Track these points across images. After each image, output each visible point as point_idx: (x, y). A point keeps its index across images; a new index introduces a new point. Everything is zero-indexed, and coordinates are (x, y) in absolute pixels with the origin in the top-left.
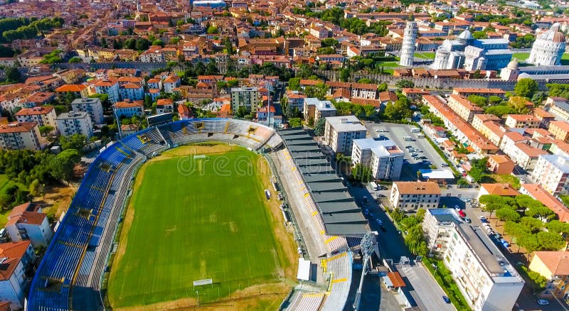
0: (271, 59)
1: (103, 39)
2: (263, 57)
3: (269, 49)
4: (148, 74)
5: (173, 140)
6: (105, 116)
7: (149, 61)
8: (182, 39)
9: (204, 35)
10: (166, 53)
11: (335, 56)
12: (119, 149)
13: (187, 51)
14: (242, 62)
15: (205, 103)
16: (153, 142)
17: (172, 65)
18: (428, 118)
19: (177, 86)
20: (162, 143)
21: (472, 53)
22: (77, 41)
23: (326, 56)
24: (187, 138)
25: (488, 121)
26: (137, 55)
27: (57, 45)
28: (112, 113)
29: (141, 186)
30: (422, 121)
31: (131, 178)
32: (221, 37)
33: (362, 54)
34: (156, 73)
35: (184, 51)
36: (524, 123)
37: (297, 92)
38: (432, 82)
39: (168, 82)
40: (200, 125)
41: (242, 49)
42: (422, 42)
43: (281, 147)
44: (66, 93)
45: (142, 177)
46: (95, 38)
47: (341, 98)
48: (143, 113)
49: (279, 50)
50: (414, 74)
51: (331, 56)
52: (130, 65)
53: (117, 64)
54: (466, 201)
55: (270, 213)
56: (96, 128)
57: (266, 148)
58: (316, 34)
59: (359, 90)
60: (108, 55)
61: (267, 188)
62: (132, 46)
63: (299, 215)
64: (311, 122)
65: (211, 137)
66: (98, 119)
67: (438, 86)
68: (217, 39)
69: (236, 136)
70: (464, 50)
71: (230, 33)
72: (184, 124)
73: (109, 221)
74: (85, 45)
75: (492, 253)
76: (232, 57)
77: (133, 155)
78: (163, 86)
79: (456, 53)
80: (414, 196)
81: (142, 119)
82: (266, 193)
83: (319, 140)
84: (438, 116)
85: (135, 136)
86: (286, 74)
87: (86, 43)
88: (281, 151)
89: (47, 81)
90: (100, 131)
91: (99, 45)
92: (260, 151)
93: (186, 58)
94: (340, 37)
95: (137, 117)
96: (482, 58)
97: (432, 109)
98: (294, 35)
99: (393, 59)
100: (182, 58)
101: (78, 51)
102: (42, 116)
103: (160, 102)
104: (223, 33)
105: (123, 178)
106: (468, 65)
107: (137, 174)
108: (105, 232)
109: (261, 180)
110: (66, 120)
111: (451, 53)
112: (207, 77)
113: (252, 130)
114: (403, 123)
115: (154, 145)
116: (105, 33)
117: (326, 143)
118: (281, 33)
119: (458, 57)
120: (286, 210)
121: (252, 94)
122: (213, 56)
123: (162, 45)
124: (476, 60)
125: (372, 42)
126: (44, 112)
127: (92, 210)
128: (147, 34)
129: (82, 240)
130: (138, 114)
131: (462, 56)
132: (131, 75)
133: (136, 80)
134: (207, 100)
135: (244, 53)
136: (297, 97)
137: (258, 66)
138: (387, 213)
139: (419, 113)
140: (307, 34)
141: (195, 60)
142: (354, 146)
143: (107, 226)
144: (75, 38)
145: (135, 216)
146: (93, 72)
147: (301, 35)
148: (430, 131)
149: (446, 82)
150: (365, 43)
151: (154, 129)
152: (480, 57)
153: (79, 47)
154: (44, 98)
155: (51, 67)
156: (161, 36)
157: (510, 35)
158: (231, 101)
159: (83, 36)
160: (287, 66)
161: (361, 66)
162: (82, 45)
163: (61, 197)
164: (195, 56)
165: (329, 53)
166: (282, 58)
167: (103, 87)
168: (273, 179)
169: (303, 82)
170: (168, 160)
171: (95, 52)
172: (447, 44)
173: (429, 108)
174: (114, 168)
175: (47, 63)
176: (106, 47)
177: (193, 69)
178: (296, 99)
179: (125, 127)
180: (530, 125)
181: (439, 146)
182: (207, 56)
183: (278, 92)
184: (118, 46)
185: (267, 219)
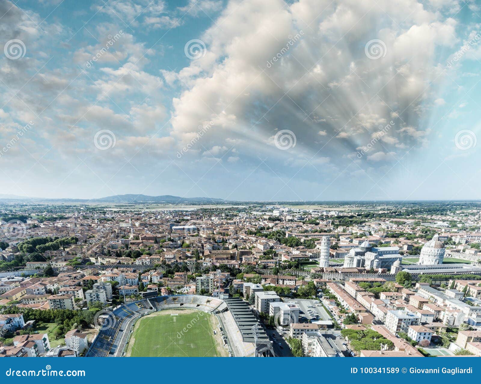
0: (226, 262)
1: (109, 251)
2: (221, 261)
3: (225, 256)
4: (141, 271)
5: (158, 307)
6: (113, 295)
7: (141, 264)
8: (164, 251)
9: (180, 249)
10: (153, 259)
11: (272, 260)
12: (124, 310)
13: (168, 258)
14: (205, 265)
15: (179, 288)
16: (145, 307)
17: (157, 266)
18: (327, 296)
19: (161, 278)
20: (151, 308)
21: (370, 256)
22: (90, 252)
23: (266, 261)
24: (166, 306)
25: (365, 295)
26: (133, 261)
27: (76, 254)
28: (118, 294)
29: (138, 329)
30: (323, 297)
31: (132, 325)
32: (192, 249)
33: (291, 259)
34: (146, 271)
35: (166, 258)
36: (391, 297)
37: (240, 280)
38: (337, 276)
39: (154, 275)
40: (175, 299)
41: (206, 257)
42: (339, 252)
43: (226, 310)
44: (88, 281)
45: (139, 325)
46: (103, 251)
47: (270, 284)
48: (138, 294)
49: (233, 257)
50: (325, 271)
51: (269, 261)
52: (128, 266)
53: (118, 265)
54: (337, 336)
55: (215, 341)
56: (108, 301)
57: (217, 311)
58: (261, 247)
59: (283, 280)
60: (113, 260)
61: (215, 330)
62: (129, 255)
63: (232, 341)
64: (248, 297)
65: (182, 306)
66: (109, 297)
67: (342, 278)
68: (189, 251)
69: (198, 305)
70: (364, 255)
71: (199, 247)
72: (165, 298)
73: (120, 343)
74: (95, 255)
75: (332, 347)
76: (199, 261)
77: (133, 314)
78: (151, 279)
79: (358, 257)
80: (302, 330)
81: (138, 296)
82: (214, 332)
83: (251, 307)
84: (335, 294)
85: (134, 303)
86: (235, 271)
87: (96, 253)
88: (226, 312)
89: (73, 275)
90: (111, 302)
91: (105, 255)
92: (213, 313)
93: (167, 263)
94: (279, 249)
95: (134, 295)
96: (377, 260)
97: (332, 291)
98: (245, 248)
99: (315, 263)
100: (164, 263)
101: (91, 258)
102: (75, 292)
103: (149, 286)
104: (194, 247)
105: (127, 325)
106: (367, 266)
107: (135, 323)
108: (119, 348)
109: (212, 326)
110: (91, 294)
111: (355, 257)
112: (181, 273)
113: (208, 301)
114: (309, 299)
115: (146, 309)
116: (109, 247)
117: (255, 309)
118: (236, 246)
119: (360, 260)
120: (225, 339)
121: (210, 281)
122: (186, 261)
123: (150, 254)
124: (372, 262)
125: (301, 252)
126: (76, 289)
127: (110, 337)
128: (139, 248)
129: (106, 349)
130: (135, 293)
131: (363, 259)
132: (129, 272)
133: (133, 274)
134: (180, 286)
135: (208, 259)
136: (240, 283)
137: (216, 266)
138: (286, 341)
139: (322, 293)
140: (255, 248)
141: (173, 263)
142: (271, 306)
143: (120, 345)
144: (88, 250)
145: (135, 341)
146: (103, 270)
147: (250, 248)
148: (326, 302)
149: (347, 276)
150: (295, 252)
151: (146, 300)
152: (375, 259)
153: (91, 256)
154: (74, 283)
155: (74, 268)
156: (149, 249)
157: (408, 245)
158: (196, 287)
159: (94, 249)
160: (237, 267)
161: (290, 267)
162: (93, 254)
163: (91, 333)
164: (173, 261)
165: (268, 259)
166: (233, 262)
167: (112, 277)
168: (219, 326)
169: (245, 275)
170: (154, 317)
171: (103, 259)
172: (352, 252)
173: (330, 290)
174: (122, 319)
175: (71, 265)
176: (111, 255)
177: (171, 269)
178: (239, 285)
179: (127, 300)
180: (395, 298)
181: (330, 310)
182: (182, 261)
183: (228, 282)
184: (119, 255)
185: (213, 343)
